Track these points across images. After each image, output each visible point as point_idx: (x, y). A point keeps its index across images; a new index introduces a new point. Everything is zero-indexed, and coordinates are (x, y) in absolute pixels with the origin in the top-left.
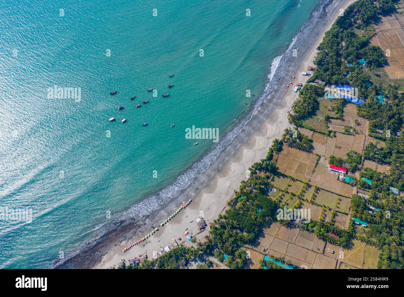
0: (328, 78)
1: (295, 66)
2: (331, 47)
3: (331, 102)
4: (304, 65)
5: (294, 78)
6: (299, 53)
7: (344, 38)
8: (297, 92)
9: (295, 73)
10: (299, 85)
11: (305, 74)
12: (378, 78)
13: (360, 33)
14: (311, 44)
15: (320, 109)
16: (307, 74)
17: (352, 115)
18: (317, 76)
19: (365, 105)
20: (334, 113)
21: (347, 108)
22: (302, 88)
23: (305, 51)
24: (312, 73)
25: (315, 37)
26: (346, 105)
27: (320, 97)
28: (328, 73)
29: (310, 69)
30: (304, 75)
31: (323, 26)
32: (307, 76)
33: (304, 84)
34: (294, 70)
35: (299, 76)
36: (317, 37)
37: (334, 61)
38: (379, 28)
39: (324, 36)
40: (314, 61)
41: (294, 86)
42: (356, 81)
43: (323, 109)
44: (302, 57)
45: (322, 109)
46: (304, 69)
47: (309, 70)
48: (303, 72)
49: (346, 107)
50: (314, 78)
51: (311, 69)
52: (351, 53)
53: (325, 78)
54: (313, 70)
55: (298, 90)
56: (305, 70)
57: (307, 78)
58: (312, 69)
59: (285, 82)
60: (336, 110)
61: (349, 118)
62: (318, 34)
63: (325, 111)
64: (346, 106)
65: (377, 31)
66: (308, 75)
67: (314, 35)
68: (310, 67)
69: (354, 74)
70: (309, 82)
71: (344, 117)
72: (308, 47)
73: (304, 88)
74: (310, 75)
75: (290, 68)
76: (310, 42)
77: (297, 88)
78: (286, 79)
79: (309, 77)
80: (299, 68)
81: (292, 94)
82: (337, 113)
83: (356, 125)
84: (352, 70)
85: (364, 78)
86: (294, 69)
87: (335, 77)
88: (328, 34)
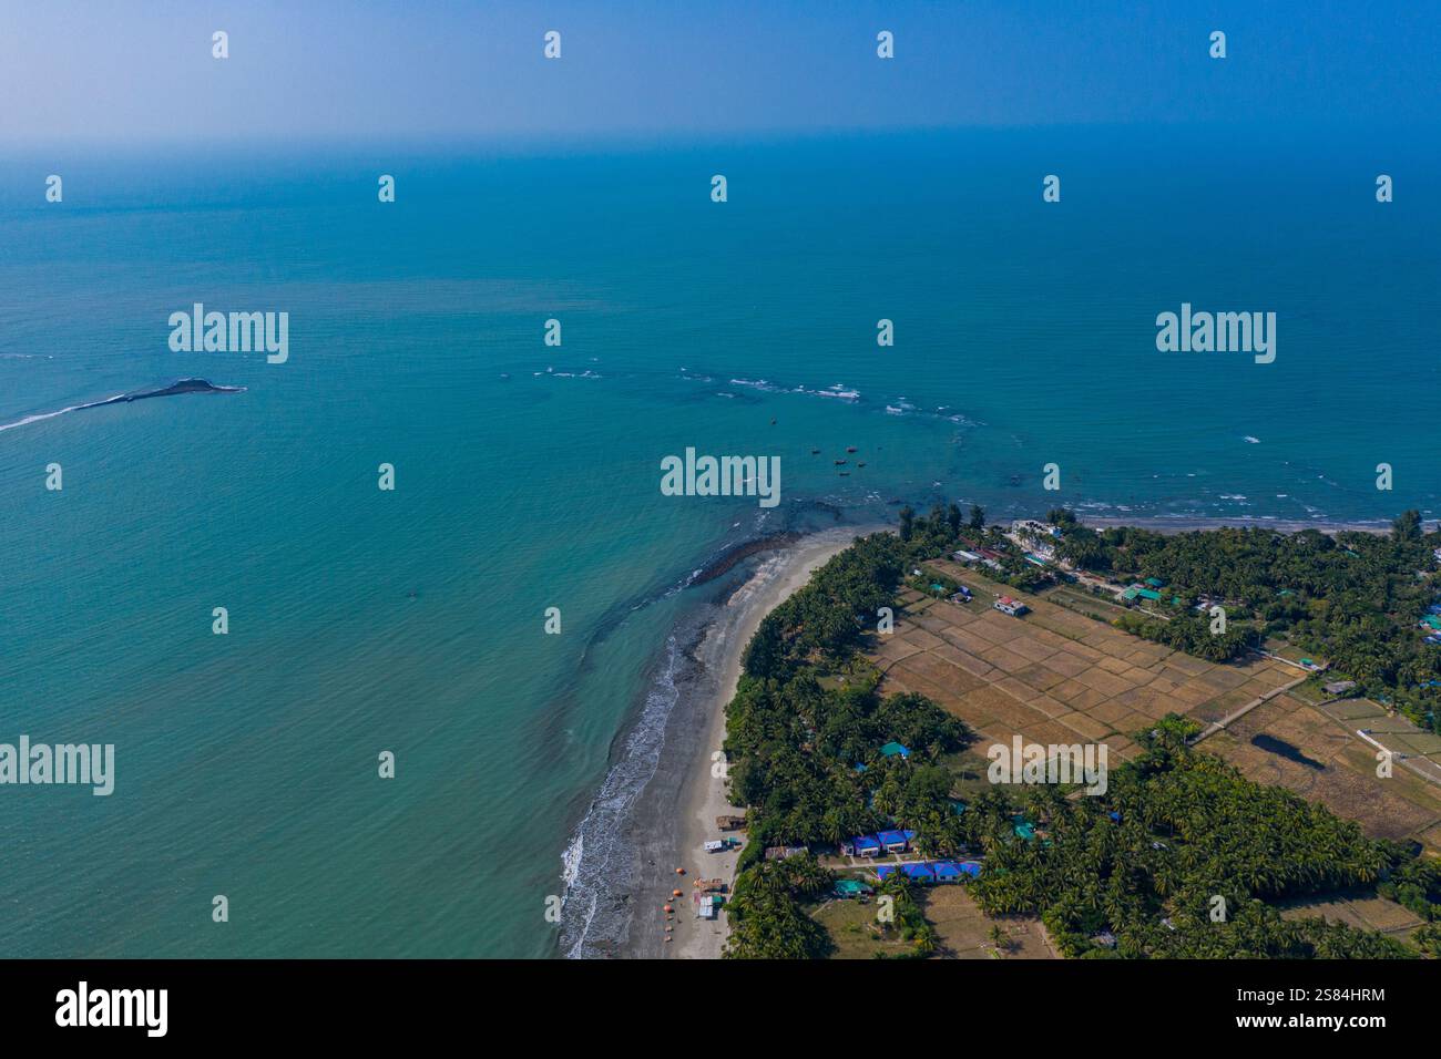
0: (807, 826)
1: (666, 834)
2: (766, 735)
3: (863, 906)
4: (700, 822)
5: (683, 873)
6: (664, 792)
7: (794, 702)
8: (714, 917)
9: (679, 855)
10: (713, 890)
11: (718, 844)
12: (973, 783)
13: (838, 684)
14: (694, 755)
15: (840, 945)
16: (724, 843)
17: (970, 925)
18: (764, 836)
19: (990, 867)
20: (900, 940)
21: (937, 905)
22: (728, 897)
23: (683, 780)
24: (740, 836)
25: (697, 732)
26: (927, 897)
27: (814, 906)
28: (798, 809)
29: (727, 824)
30: (713, 851)
31: (711, 698)
32: (730, 851)
33: (730, 879)
34: (670, 847)
35: (697, 862)
36: (704, 730)
37: (800, 769)
38: (883, 659)
39: (725, 719)
40: (728, 797)
41: (696, 899)
42: (911, 803)
43: (850, 945)
44: (680, 799)
45: (848, 941)
46: (706, 834)
47: (724, 829)
48: (706, 844)
49: (930, 904)
50: (758, 846)
51: (732, 823)
52: (841, 733)
53: (799, 827)
54: (738, 823)
55: (716, 907)
56: (709, 836)
57: (733, 858)
58: (736, 824)
59: (652, 899)
60: (899, 927)
61: (966, 937)
62: (703, 722)
63: (861, 945)
64: (928, 900)
65: (884, 667)
66: (731, 847)
67: (689, 728)
68: (725, 817)
69: (891, 786)
70: (745, 865)
71: (945, 942)
72: (689, 766)
73: (737, 893)
74: (740, 844)
75: (650, 848)
76: (688, 751)
77: (708, 901)
78: (651, 889)
79: (738, 850)
80: (684, 835)
81: (698, 930)
82: (911, 937)
83: (1007, 951)
84: (875, 782)
85: (929, 785)
86: (667, 844)
87: (832, 817)
88: (733, 710)
